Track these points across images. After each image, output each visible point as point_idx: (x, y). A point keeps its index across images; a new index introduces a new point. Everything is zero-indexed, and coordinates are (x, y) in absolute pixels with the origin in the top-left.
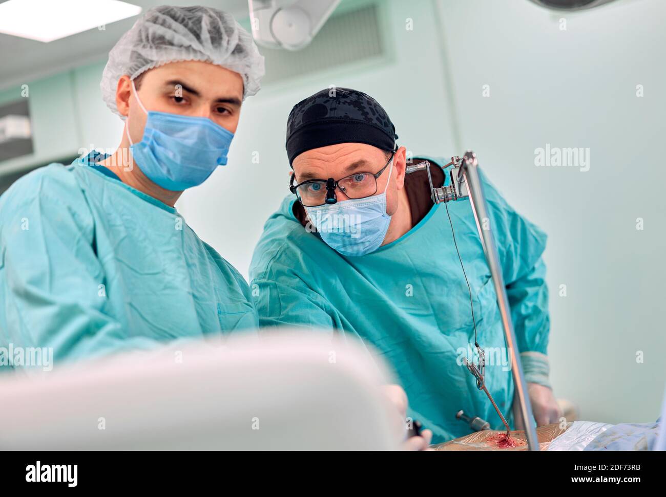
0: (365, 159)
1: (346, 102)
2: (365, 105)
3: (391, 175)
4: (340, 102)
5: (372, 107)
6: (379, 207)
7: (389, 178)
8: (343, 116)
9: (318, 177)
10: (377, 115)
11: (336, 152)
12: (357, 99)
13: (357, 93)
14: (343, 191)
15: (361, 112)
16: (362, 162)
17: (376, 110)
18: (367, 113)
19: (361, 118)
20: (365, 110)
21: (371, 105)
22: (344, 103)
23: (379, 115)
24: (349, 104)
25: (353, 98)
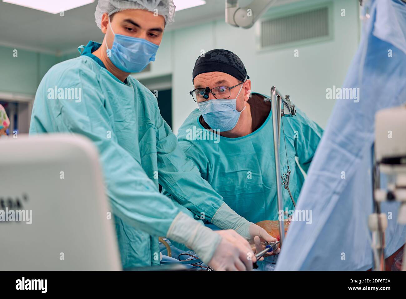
1: (221, 54)
2: (231, 56)
3: (241, 91)
4: (218, 53)
5: (235, 58)
6: (232, 106)
7: (239, 93)
8: (218, 60)
9: (202, 87)
10: (236, 62)
11: (212, 75)
12: (227, 54)
13: (228, 51)
14: (214, 95)
15: (228, 59)
16: (224, 81)
17: (236, 60)
18: (231, 60)
19: (227, 61)
20: (230, 59)
21: (234, 57)
22: (220, 54)
23: (237, 62)
24: (222, 55)
25: (226, 53)
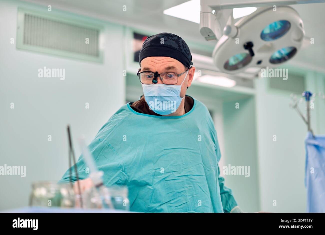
0: (175, 66)
1: (172, 39)
2: (181, 42)
3: (186, 79)
4: (169, 38)
5: (184, 44)
6: (177, 92)
7: (184, 80)
8: (169, 45)
9: (151, 70)
10: (185, 49)
11: (162, 60)
12: (177, 39)
13: (178, 37)
14: (161, 79)
15: (178, 45)
16: (173, 68)
17: (185, 46)
18: (180, 46)
19: (177, 48)
21: (183, 43)
22: (171, 39)
24: (173, 40)
25: (176, 38)
